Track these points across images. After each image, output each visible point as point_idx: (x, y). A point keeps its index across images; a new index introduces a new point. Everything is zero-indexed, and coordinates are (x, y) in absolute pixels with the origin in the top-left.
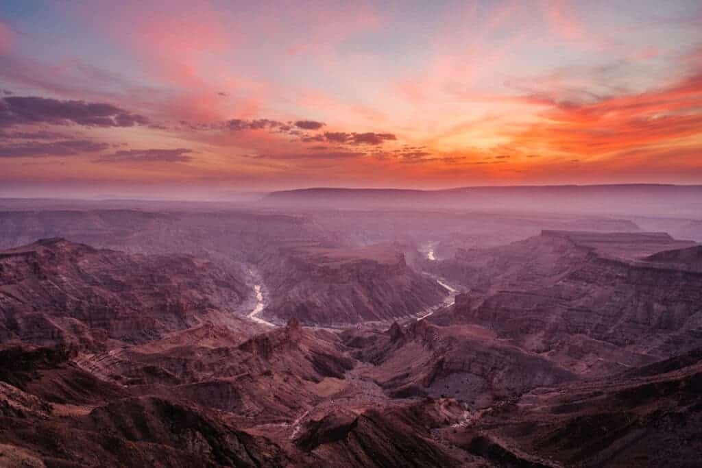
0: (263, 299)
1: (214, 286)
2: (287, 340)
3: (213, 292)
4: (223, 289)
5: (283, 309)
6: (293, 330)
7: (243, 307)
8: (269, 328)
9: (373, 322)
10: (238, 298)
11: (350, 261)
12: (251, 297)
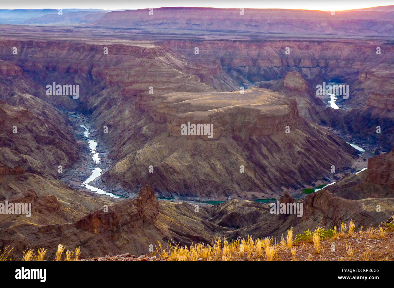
0: (102, 161)
1: (33, 144)
2: (139, 216)
3: (32, 151)
4: (46, 148)
5: (129, 175)
6: (146, 202)
7: (75, 171)
8: (112, 200)
9: (253, 193)
10: (67, 160)
11: (221, 110)
12: (85, 159)
